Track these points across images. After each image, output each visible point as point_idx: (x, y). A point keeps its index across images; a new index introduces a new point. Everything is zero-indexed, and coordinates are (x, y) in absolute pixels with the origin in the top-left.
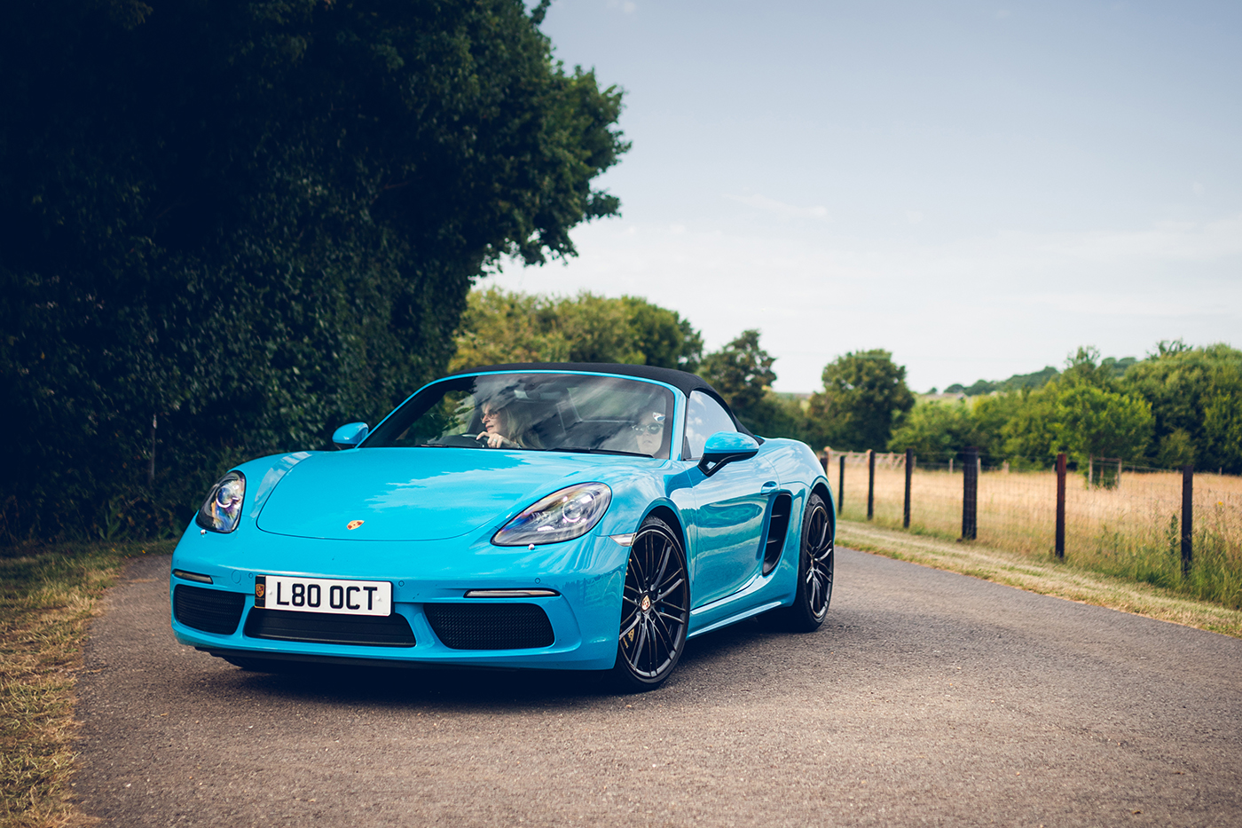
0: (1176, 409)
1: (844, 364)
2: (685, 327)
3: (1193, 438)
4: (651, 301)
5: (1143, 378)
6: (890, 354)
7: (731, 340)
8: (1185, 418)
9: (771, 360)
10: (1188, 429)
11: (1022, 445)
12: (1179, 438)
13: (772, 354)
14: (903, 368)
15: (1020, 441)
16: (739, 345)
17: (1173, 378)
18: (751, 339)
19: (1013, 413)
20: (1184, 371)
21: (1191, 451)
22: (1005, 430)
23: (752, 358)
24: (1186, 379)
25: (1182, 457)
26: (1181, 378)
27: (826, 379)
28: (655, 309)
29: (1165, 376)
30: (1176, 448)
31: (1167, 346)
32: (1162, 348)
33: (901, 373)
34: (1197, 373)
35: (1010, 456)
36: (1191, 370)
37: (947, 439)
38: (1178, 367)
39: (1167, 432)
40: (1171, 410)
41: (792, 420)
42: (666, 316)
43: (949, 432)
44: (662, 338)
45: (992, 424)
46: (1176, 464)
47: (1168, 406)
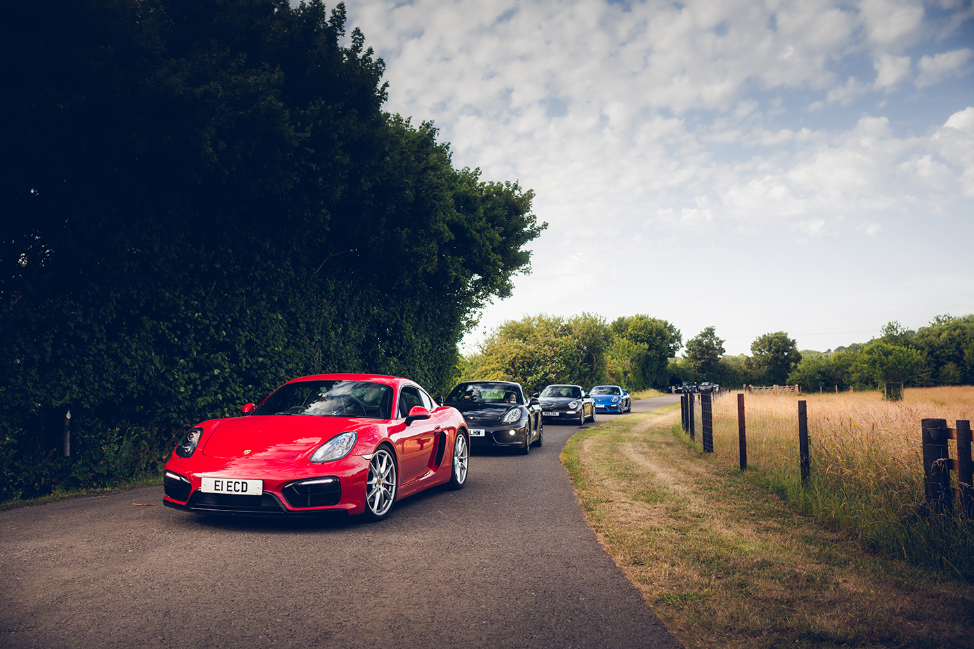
0: (947, 351)
1: (762, 341)
2: (671, 329)
3: (958, 366)
4: (651, 316)
5: (927, 336)
6: (787, 334)
7: (700, 333)
8: (952, 356)
9: (722, 342)
10: (955, 362)
11: (860, 377)
12: (950, 367)
13: (721, 339)
14: (794, 341)
15: (859, 374)
16: (704, 335)
17: (944, 335)
18: (710, 332)
19: (855, 360)
20: (951, 331)
21: (958, 374)
22: (850, 369)
23: (711, 341)
24: (952, 335)
25: (952, 377)
26: (949, 334)
27: (753, 349)
28: (654, 321)
29: (940, 334)
30: (949, 372)
31: (941, 318)
32: (938, 320)
33: (793, 343)
34: (958, 331)
35: (854, 382)
36: (955, 330)
37: (818, 377)
38: (947, 329)
39: (943, 364)
40: (944, 352)
41: (735, 372)
42: (659, 324)
43: (819, 372)
44: (657, 336)
45: (844, 366)
46: (949, 381)
47: (942, 350)
